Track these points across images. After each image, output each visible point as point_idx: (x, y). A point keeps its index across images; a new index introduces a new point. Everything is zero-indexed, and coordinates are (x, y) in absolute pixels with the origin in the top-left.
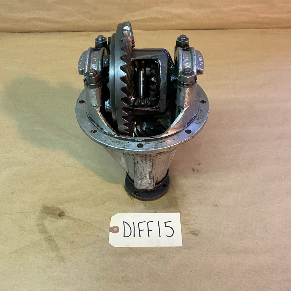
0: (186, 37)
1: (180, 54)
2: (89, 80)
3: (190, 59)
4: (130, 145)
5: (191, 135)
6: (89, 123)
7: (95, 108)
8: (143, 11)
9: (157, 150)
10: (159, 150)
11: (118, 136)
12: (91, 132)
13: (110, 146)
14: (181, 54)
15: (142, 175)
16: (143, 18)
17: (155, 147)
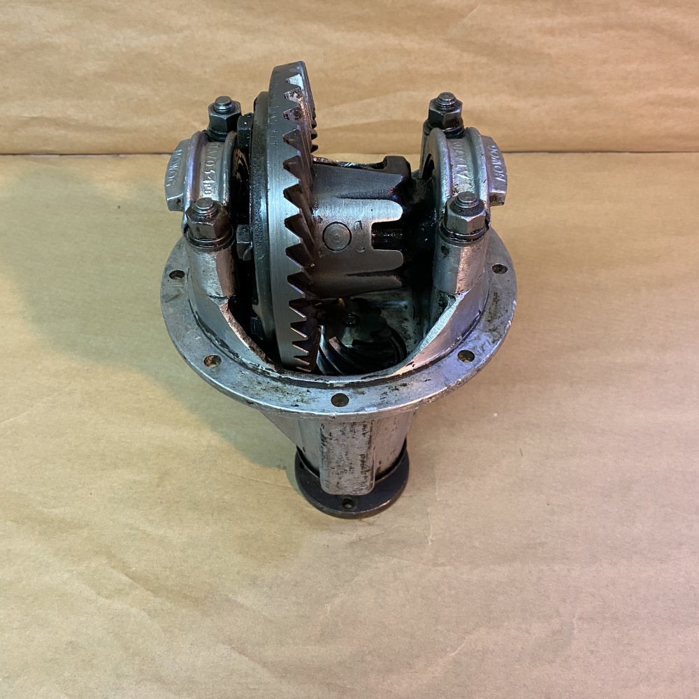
0: (454, 99)
1: (443, 152)
2: (198, 230)
3: (470, 163)
4: (313, 399)
5: (475, 366)
6: (199, 337)
7: (216, 301)
8: (368, 101)
9: (385, 411)
10: (390, 411)
11: (280, 373)
12: (205, 363)
13: (258, 403)
14: (446, 150)
15: (341, 464)
16: (365, 121)
17: (380, 404)
